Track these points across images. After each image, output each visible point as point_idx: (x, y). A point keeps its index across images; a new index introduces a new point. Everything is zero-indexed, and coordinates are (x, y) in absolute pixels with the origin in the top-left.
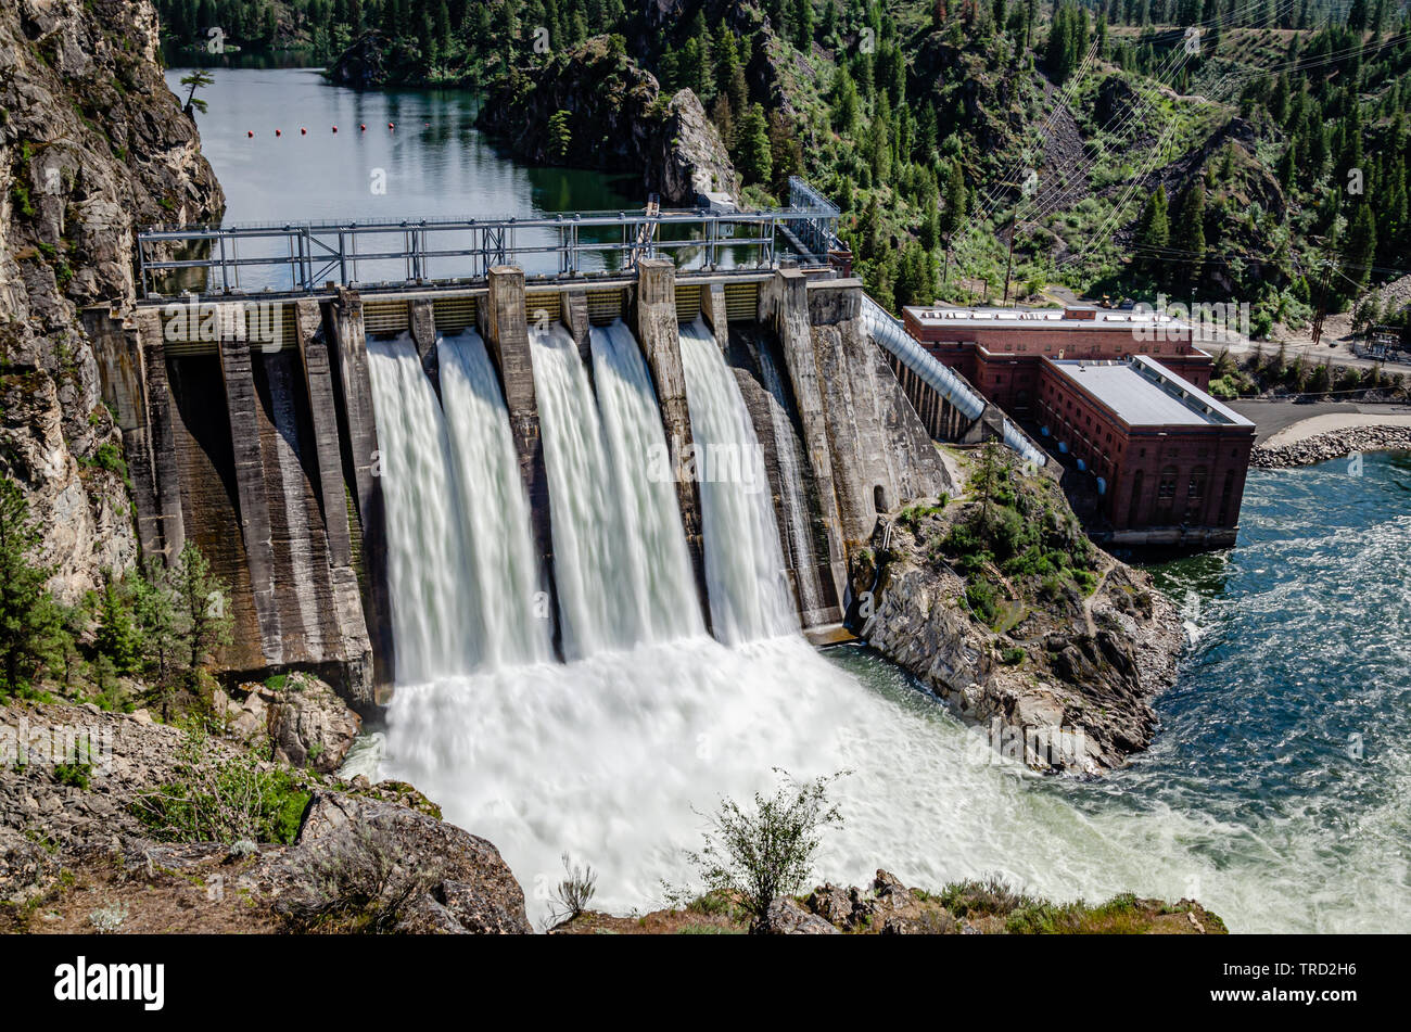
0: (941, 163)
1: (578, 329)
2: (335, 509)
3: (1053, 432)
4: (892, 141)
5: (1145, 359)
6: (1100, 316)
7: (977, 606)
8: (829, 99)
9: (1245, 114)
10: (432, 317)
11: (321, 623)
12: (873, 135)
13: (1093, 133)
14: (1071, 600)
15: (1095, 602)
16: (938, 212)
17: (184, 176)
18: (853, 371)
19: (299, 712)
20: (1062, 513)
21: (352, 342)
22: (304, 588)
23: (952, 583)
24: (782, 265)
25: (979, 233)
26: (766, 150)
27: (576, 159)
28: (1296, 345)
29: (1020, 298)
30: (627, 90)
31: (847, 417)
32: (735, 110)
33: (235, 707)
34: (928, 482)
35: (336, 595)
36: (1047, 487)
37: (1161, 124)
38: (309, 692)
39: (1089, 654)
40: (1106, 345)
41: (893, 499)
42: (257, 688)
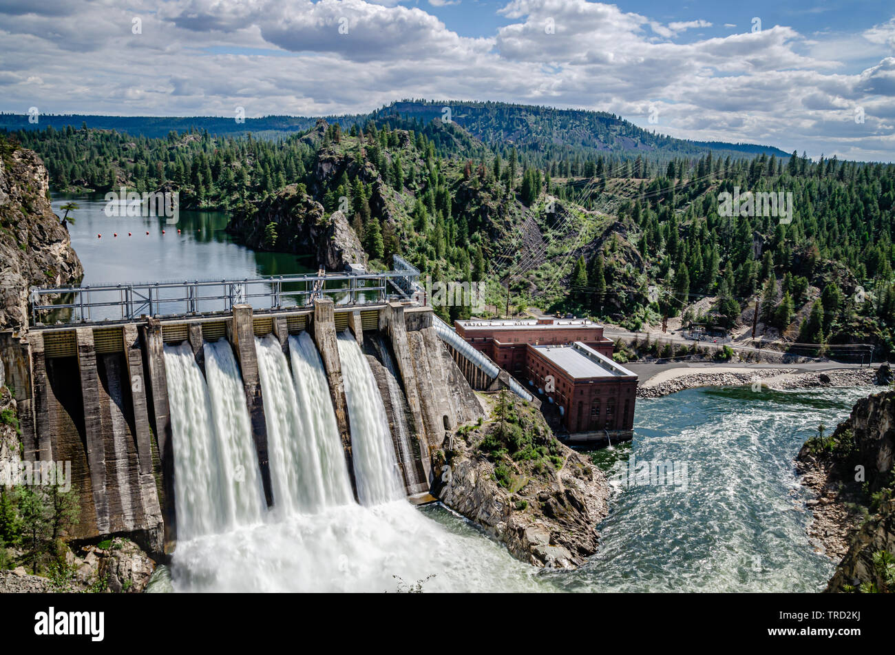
0: (471, 247)
1: (282, 337)
2: (143, 441)
3: (535, 383)
4: (445, 236)
5: (580, 344)
6: (555, 322)
7: (501, 479)
8: (412, 215)
9: (621, 220)
10: (201, 332)
11: (133, 508)
12: (436, 233)
13: (547, 230)
14: (550, 472)
15: (563, 473)
16: (470, 271)
17: (60, 259)
18: (430, 355)
19: (118, 562)
20: (542, 426)
21: (155, 347)
22: (124, 487)
23: (487, 466)
24: (391, 301)
25: (492, 281)
26: (381, 242)
27: (280, 247)
28: (654, 333)
29: (515, 314)
30: (307, 211)
31: (428, 379)
32: (364, 221)
33: (79, 561)
34: (472, 412)
35: (143, 491)
36: (534, 412)
37: (580, 225)
38: (125, 549)
39: (562, 502)
40: (559, 337)
41: (453, 423)
42: (93, 548)
